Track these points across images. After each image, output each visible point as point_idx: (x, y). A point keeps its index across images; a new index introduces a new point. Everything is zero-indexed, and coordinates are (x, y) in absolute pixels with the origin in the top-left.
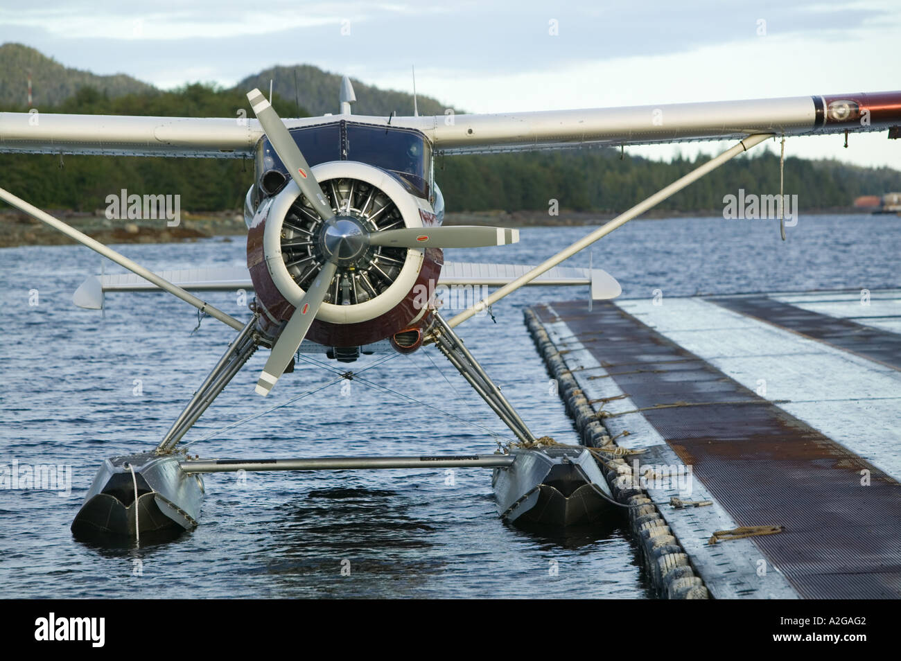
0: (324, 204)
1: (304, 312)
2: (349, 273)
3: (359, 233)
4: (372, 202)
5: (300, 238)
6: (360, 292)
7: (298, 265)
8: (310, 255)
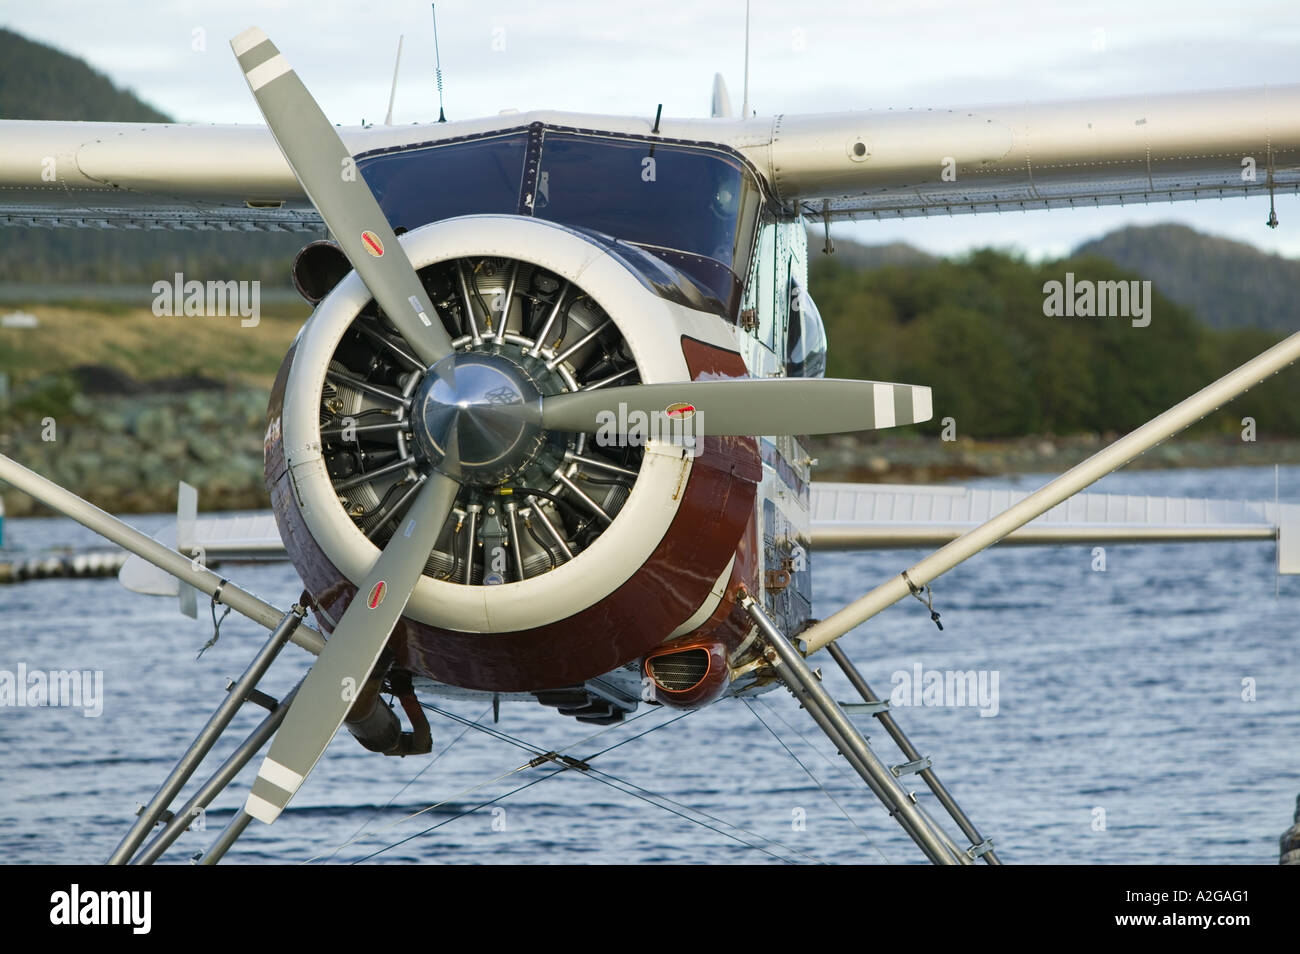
0: (427, 323)
1: (373, 605)
2: (502, 501)
3: (514, 399)
4: (563, 317)
5: (378, 411)
6: (532, 552)
7: (373, 482)
8: (404, 454)
